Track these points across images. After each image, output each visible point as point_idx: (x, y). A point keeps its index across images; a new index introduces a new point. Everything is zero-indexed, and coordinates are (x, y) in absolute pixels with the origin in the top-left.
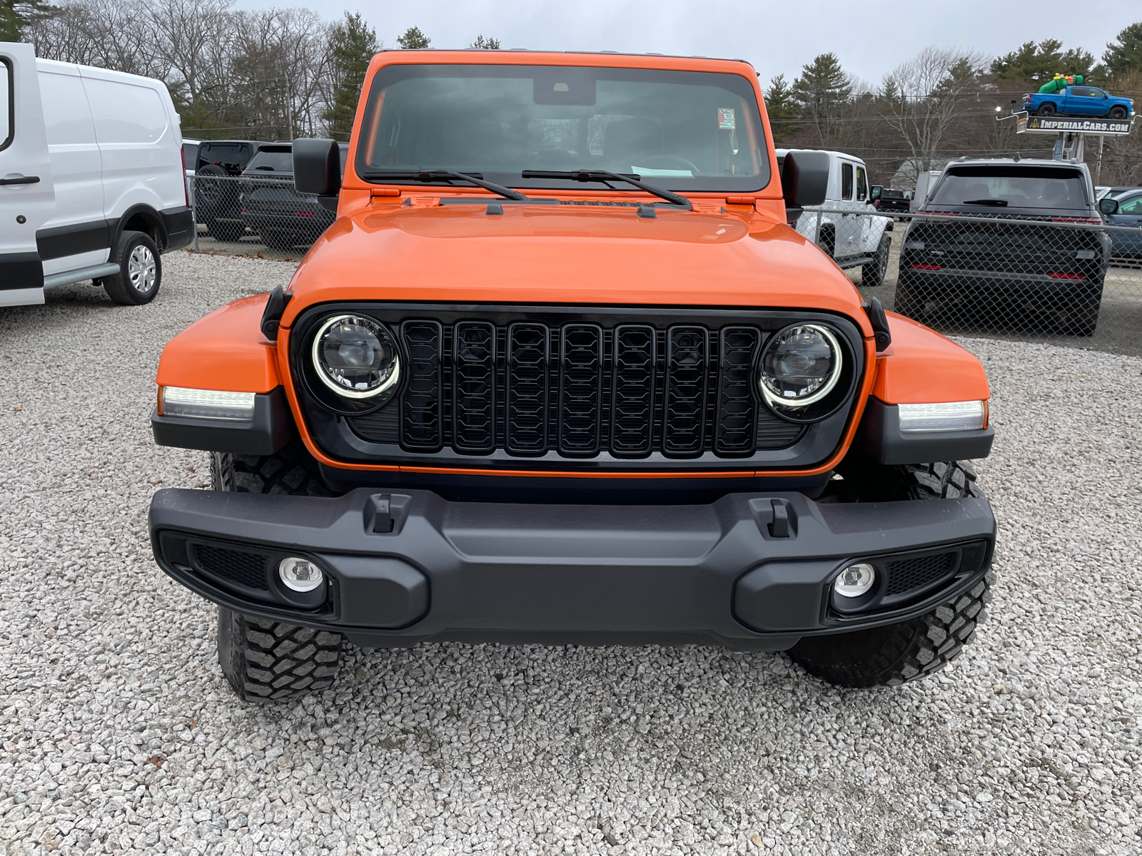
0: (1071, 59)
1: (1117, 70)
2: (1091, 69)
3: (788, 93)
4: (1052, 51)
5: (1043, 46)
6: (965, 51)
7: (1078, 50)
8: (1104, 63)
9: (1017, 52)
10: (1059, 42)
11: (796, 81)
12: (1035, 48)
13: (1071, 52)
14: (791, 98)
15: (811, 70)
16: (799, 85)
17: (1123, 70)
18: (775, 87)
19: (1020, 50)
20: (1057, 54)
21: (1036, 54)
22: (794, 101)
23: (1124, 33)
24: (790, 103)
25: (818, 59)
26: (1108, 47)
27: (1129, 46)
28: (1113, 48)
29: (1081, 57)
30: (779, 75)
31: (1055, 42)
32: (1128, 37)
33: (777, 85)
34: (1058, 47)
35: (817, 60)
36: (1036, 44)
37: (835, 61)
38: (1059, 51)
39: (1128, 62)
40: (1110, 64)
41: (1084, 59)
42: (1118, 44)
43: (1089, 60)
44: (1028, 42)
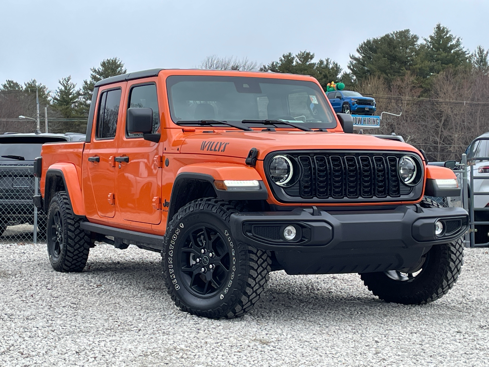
0: (323, 68)
1: (361, 77)
2: (339, 76)
3: (78, 94)
4: (307, 61)
5: (299, 56)
6: (241, 61)
7: (327, 60)
8: (349, 71)
9: (279, 62)
10: (311, 54)
11: (86, 83)
12: (293, 58)
13: (321, 62)
14: (81, 99)
15: (99, 73)
16: (89, 87)
17: (366, 77)
18: (63, 88)
19: (281, 60)
20: (311, 64)
21: (294, 63)
22: (85, 102)
23: (361, 47)
24: (81, 104)
25: (104, 63)
26: (351, 58)
27: (367, 57)
28: (355, 59)
29: (331, 66)
30: (66, 77)
31: (308, 54)
32: (366, 50)
33: (65, 87)
34: (312, 58)
35: (103, 65)
36: (293, 55)
37: (120, 66)
38: (313, 61)
39: (368, 71)
40: (354, 73)
41: (332, 68)
42: (357, 55)
43: (337, 69)
44: (286, 54)
